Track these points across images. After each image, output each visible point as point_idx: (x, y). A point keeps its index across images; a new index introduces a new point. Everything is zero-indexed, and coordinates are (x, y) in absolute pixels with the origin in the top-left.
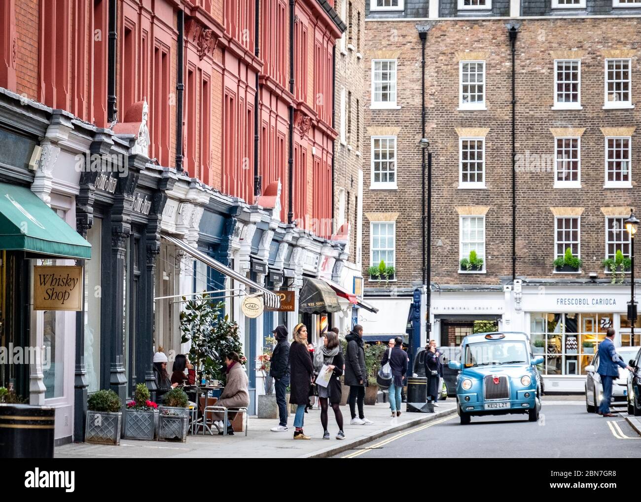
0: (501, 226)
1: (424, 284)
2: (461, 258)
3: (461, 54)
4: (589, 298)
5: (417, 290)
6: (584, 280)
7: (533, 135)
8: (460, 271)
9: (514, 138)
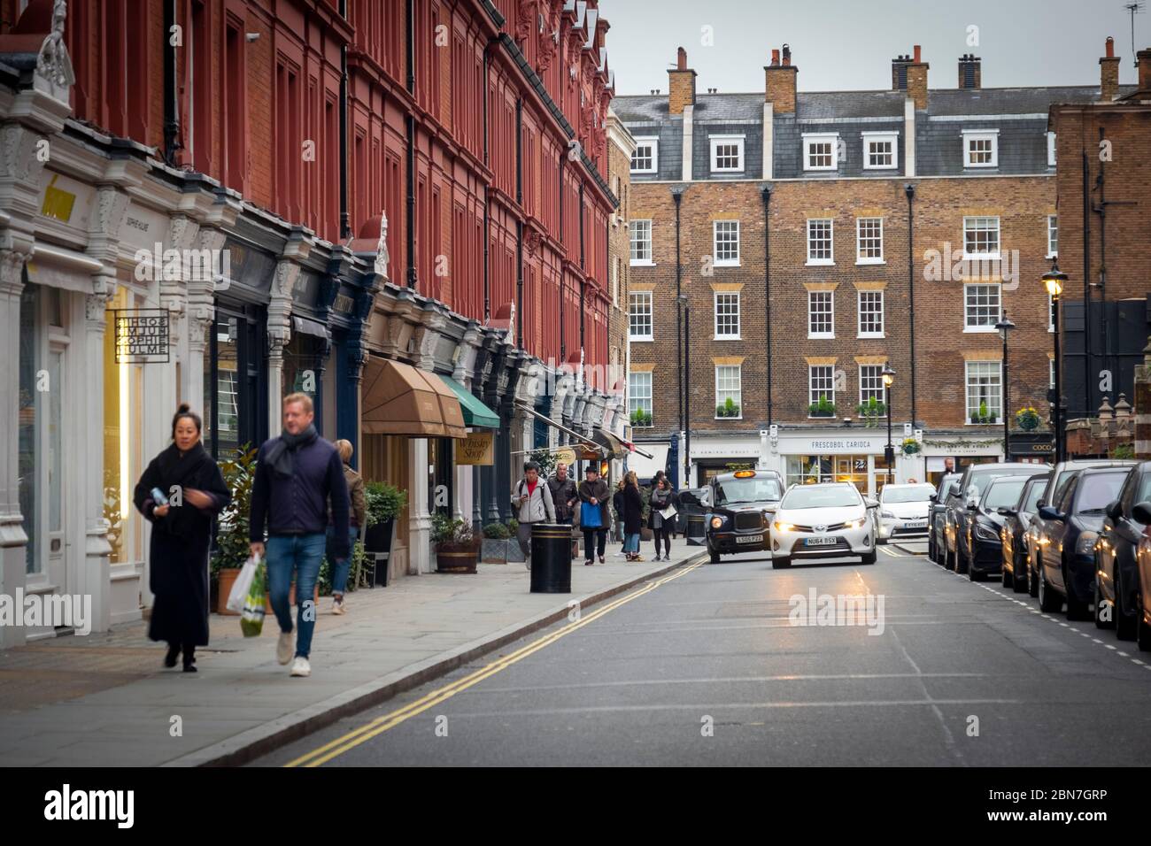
0: (757, 375)
1: (681, 429)
2: (717, 405)
3: (715, 215)
4: (844, 441)
5: (674, 436)
6: (839, 425)
7: (787, 289)
8: (716, 418)
9: (768, 293)
